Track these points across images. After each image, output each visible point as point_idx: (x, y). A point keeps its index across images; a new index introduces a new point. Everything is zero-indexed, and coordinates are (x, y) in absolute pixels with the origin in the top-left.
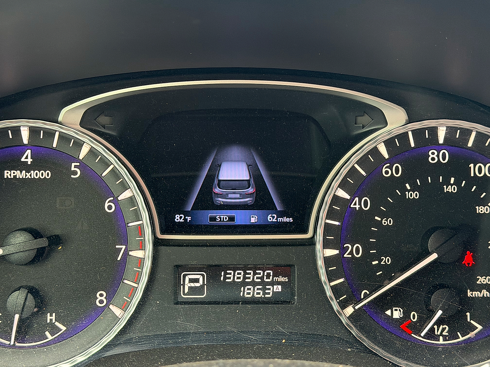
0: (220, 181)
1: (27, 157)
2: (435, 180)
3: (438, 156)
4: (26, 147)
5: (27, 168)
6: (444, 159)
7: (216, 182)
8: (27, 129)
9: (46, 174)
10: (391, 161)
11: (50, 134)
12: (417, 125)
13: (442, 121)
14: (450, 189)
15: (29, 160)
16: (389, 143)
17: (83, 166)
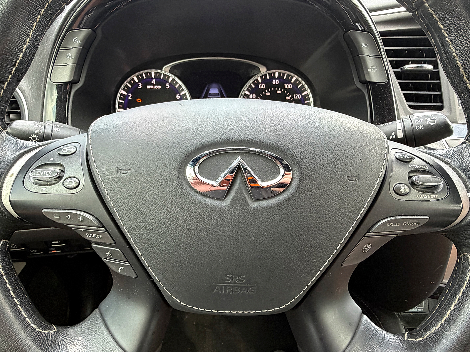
0: (209, 94)
1: (154, 82)
2: (275, 89)
3: (275, 82)
4: (153, 78)
5: (154, 85)
6: (277, 83)
7: (208, 94)
8: (154, 73)
9: (159, 87)
10: (262, 83)
11: (160, 74)
12: (269, 72)
13: (277, 70)
14: (279, 92)
15: (154, 83)
16: (261, 77)
17: (170, 84)
